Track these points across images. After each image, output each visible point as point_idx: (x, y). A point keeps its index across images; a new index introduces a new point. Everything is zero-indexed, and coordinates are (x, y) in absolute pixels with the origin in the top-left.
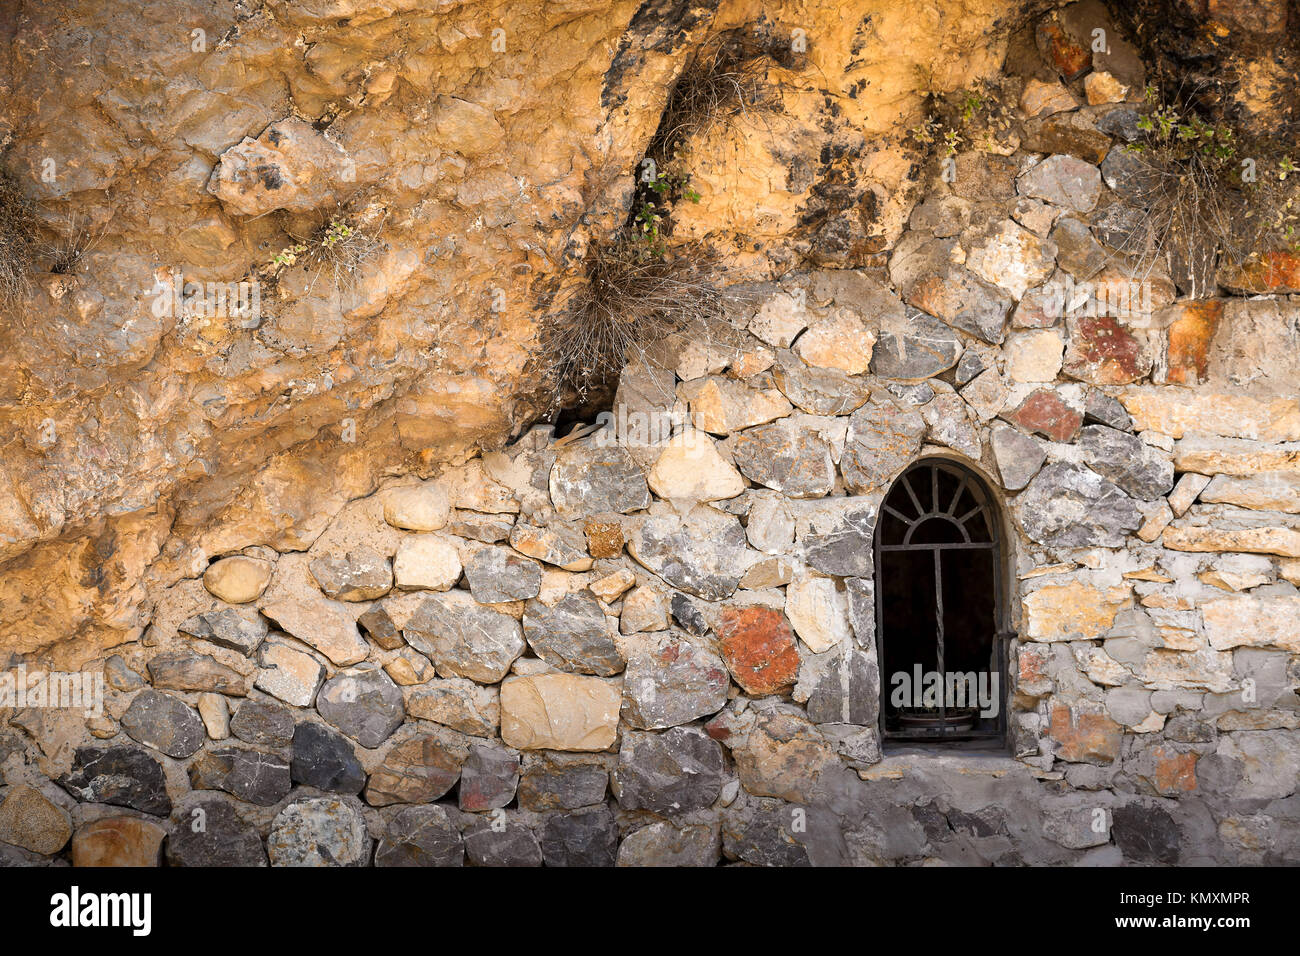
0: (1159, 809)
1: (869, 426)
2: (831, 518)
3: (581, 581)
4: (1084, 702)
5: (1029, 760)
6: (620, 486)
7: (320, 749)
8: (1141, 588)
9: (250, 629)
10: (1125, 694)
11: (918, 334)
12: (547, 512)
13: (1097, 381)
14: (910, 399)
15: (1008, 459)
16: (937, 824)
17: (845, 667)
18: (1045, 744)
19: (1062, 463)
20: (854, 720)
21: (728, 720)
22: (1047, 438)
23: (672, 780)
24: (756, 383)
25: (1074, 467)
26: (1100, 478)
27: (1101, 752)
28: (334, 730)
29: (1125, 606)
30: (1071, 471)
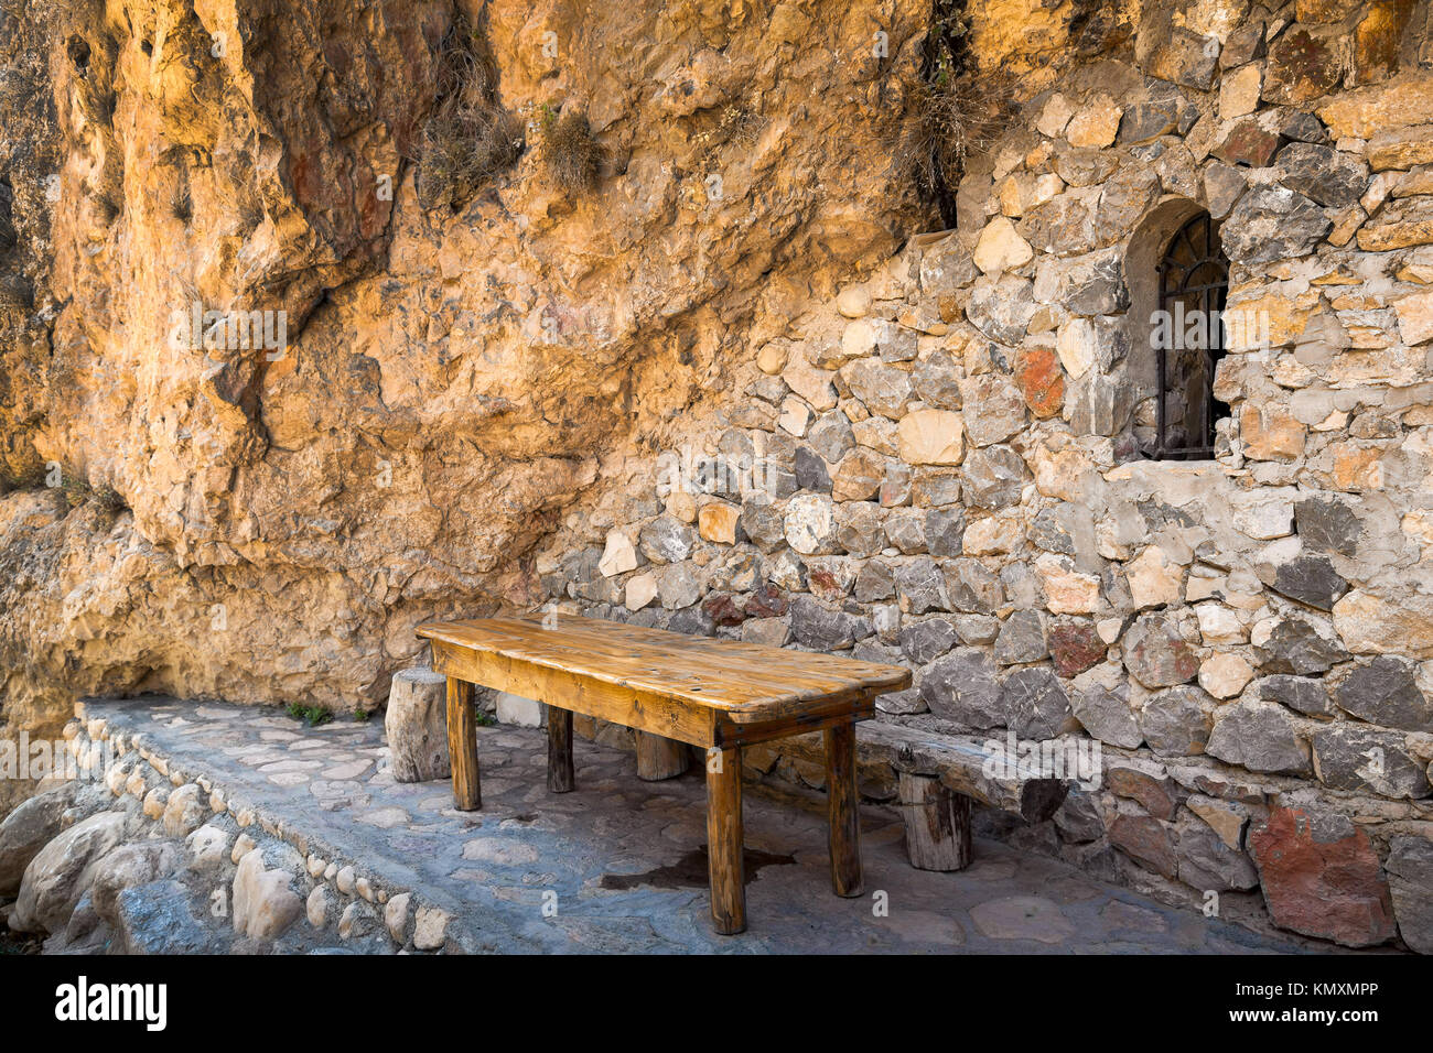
0: (1339, 503)
1: (1118, 188)
2: (1084, 270)
3: (940, 342)
4: (1272, 405)
5: (1222, 460)
6: (957, 268)
7: (807, 464)
8: (1330, 293)
9: (774, 390)
10: (1309, 395)
11: (1151, 99)
12: (917, 293)
13: (1293, 101)
14: (1146, 157)
15: (1215, 193)
16: (1155, 517)
17: (1092, 389)
18: (1234, 445)
19: (1258, 185)
20: (1098, 433)
21: (1023, 439)
22: (1247, 166)
23: (992, 483)
24: (1039, 170)
25: (1268, 187)
26: (1291, 192)
27: (1285, 451)
28: (815, 452)
29: (1316, 311)
30: (1266, 192)
